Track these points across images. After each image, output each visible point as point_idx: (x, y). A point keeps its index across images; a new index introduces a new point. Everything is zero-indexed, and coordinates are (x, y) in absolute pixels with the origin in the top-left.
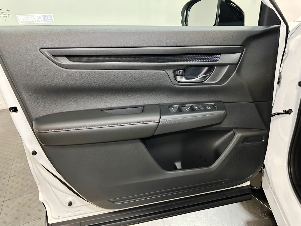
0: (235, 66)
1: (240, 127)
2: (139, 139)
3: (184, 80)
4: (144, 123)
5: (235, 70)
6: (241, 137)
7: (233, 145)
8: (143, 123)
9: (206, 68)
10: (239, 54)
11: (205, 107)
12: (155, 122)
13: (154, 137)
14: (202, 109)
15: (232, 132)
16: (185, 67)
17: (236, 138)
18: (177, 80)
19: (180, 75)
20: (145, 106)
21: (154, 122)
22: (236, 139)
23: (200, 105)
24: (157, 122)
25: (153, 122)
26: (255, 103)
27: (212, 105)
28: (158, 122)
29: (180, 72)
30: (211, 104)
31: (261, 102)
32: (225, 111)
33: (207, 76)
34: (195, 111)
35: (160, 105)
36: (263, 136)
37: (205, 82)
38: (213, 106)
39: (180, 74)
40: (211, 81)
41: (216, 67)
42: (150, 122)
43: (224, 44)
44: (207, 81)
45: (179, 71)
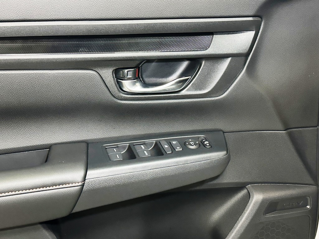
0: (243, 58)
1: (260, 181)
2: (41, 223)
3: (138, 88)
4: (48, 188)
5: (244, 66)
6: (263, 202)
7: (246, 219)
8: (45, 189)
9: (185, 64)
10: (252, 34)
11: (184, 144)
12: (74, 185)
13: (72, 216)
14: (178, 149)
15: (244, 192)
16: (138, 62)
17: (252, 204)
18: (124, 89)
19: (129, 79)
20: (53, 147)
21: (71, 185)
22: (253, 207)
23: (174, 140)
24: (77, 184)
25: (67, 186)
26: (289, 130)
27: (200, 140)
28: (80, 184)
29: (129, 73)
30: (199, 138)
31: (300, 129)
32: (225, 152)
33: (187, 80)
34: (162, 154)
35: (87, 143)
36: (308, 198)
37: (184, 92)
38: (202, 143)
39: (129, 77)
40: (196, 89)
41: (203, 62)
42: (61, 186)
43: (219, 15)
44: (188, 90)
45: (126, 71)
